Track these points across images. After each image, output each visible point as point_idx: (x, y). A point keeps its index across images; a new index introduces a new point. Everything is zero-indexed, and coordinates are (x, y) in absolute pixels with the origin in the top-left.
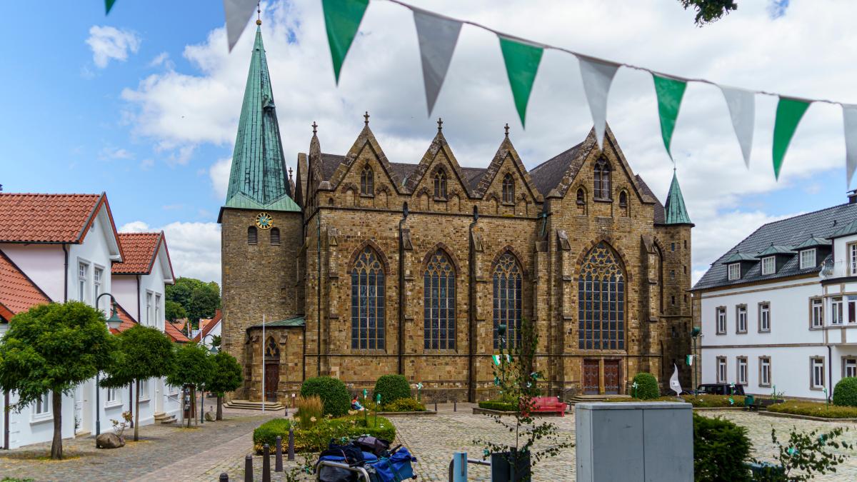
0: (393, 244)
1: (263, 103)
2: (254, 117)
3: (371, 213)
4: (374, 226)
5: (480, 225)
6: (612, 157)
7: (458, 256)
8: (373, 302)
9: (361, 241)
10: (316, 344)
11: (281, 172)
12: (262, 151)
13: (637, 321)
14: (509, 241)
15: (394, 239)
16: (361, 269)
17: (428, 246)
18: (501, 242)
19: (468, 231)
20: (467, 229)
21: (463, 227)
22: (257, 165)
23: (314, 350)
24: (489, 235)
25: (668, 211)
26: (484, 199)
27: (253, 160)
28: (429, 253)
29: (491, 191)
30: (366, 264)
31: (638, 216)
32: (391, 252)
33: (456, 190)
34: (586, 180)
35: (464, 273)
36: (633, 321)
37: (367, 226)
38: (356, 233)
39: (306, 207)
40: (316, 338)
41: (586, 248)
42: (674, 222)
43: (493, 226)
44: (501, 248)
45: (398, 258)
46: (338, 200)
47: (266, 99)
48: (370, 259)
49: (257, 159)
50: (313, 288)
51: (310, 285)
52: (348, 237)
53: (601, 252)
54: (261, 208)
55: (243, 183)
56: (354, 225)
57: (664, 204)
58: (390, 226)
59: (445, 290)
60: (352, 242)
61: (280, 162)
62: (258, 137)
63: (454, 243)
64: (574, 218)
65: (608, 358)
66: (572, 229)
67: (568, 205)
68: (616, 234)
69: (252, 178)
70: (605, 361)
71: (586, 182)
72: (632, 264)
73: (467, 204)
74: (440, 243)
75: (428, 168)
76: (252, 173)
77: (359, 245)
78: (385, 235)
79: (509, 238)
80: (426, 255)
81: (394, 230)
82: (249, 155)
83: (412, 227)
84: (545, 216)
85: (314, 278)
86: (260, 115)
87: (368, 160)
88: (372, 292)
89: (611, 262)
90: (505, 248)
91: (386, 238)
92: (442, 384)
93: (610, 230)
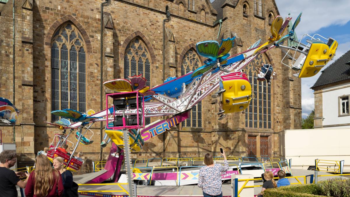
0: (95, 24)
5: (171, 23)
7: (153, 45)
8: (75, 77)
9: (62, 15)
13: (280, 108)
14: (193, 40)
15: (95, 19)
16: (62, 44)
17: (128, 32)
18: (187, 40)
19: (162, 26)
20: (161, 23)
21: (157, 22)
24: (178, 33)
26: (174, 2)
28: (128, 39)
30: (67, 40)
32: (92, 31)
36: (277, 108)
38: (56, 6)
43: (181, 25)
44: (187, 45)
45: (99, 38)
48: (71, 36)
50: (7, 56)
51: (3, 52)
52: (47, 8)
58: (90, 6)
60: (52, 14)
63: (150, 33)
64: (242, 25)
65: (263, 134)
66: (240, 33)
67: (238, 14)
70: (261, 136)
72: (277, 67)
73: (161, 3)
74: (138, 31)
77: (59, 18)
78: (86, 14)
79: (193, 38)
80: (126, 40)
81: (95, 11)
83: (113, 12)
84: (221, 21)
85: (8, 45)
88: (73, 67)
90: (190, 45)
91: (88, 17)
92: (140, 155)
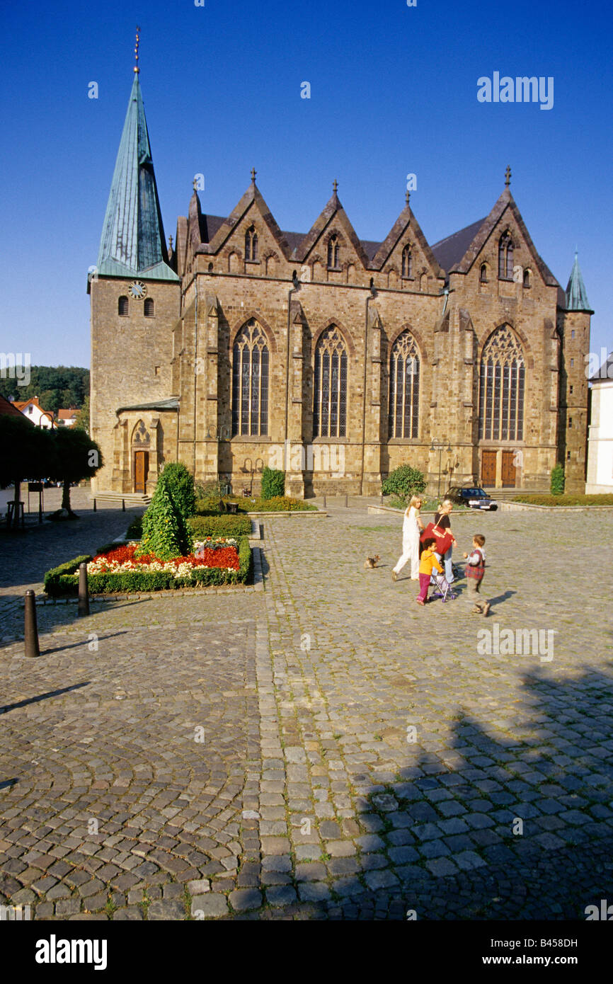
0: (281, 317)
1: (139, 159)
2: (129, 174)
3: (256, 281)
4: (259, 296)
5: (378, 300)
6: (518, 233)
7: (352, 333)
8: (257, 382)
9: (245, 313)
10: (191, 429)
11: (158, 236)
12: (136, 212)
13: (537, 411)
14: (407, 319)
15: (281, 311)
16: (244, 345)
17: (320, 320)
18: (399, 320)
19: (364, 306)
20: (363, 303)
21: (358, 301)
22: (130, 227)
23: (188, 435)
24: (386, 312)
25: (569, 296)
26: (383, 271)
27: (126, 221)
28: (321, 328)
29: (389, 262)
30: (249, 339)
31: (541, 299)
32: (278, 326)
33: (351, 260)
34: (491, 256)
35: (359, 353)
36: (534, 410)
37: (252, 295)
38: (239, 304)
39: (184, 275)
40: (191, 422)
41: (488, 330)
42: (575, 308)
43: (390, 301)
44: (399, 326)
45: (286, 333)
46: (220, 266)
47: (142, 156)
48: (253, 334)
49: (131, 221)
50: (189, 365)
52: (231, 307)
53: (503, 336)
54: (134, 276)
55: (114, 248)
56: (237, 294)
57: (565, 288)
58: (276, 297)
59: (337, 370)
60: (234, 313)
61: (157, 225)
62: (133, 196)
63: (349, 318)
64: (477, 296)
65: (507, 449)
66: (475, 308)
67: (471, 281)
68: (519, 316)
69: (124, 244)
70: (504, 452)
71: (489, 259)
72: (535, 349)
73: (363, 276)
74: (333, 318)
75: (322, 233)
76: (125, 237)
77: (242, 317)
78: (271, 306)
79: (407, 316)
80: (318, 330)
81: (282, 301)
82: (121, 216)
83: (302, 299)
84: (446, 292)
85: (190, 353)
86: (135, 172)
87: (254, 222)
88: (255, 371)
89: (512, 346)
90: (403, 326)
91: (273, 310)
92: (331, 475)
93: (513, 311)
